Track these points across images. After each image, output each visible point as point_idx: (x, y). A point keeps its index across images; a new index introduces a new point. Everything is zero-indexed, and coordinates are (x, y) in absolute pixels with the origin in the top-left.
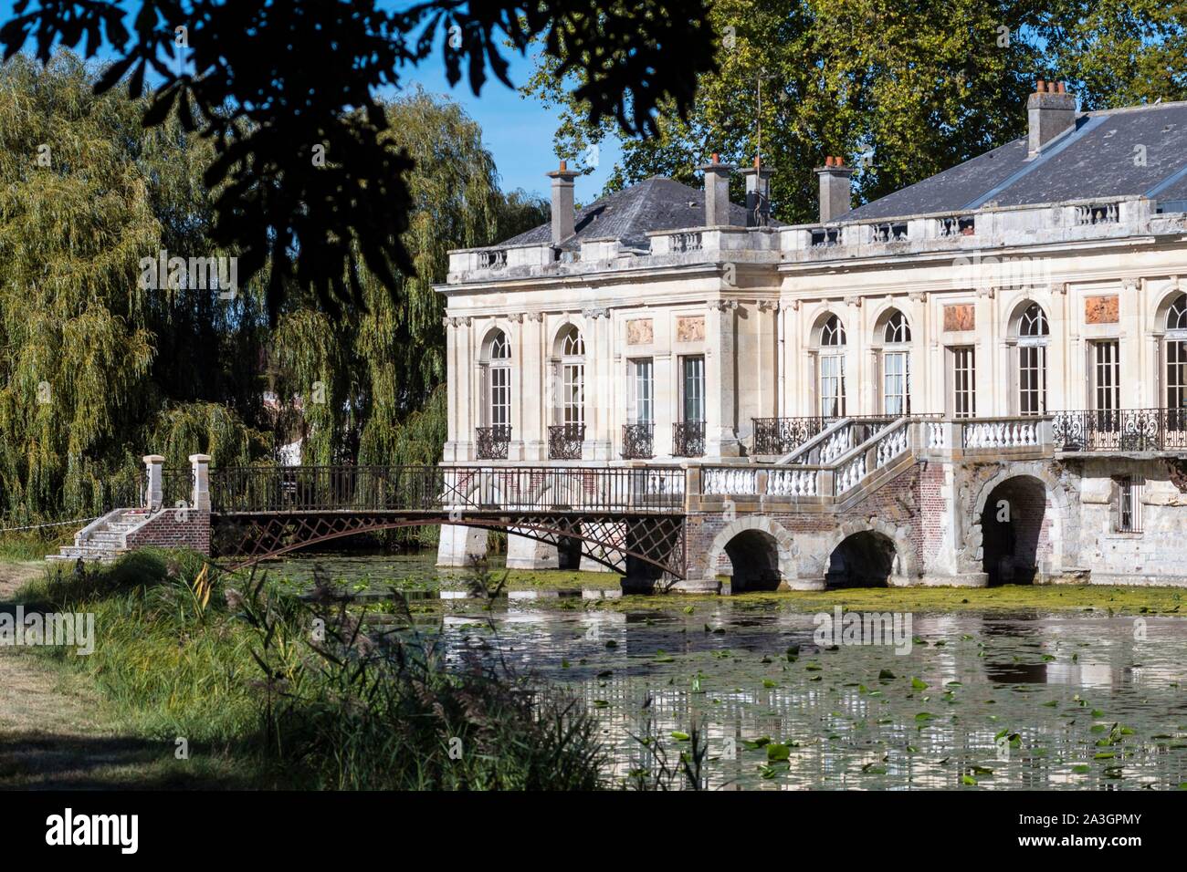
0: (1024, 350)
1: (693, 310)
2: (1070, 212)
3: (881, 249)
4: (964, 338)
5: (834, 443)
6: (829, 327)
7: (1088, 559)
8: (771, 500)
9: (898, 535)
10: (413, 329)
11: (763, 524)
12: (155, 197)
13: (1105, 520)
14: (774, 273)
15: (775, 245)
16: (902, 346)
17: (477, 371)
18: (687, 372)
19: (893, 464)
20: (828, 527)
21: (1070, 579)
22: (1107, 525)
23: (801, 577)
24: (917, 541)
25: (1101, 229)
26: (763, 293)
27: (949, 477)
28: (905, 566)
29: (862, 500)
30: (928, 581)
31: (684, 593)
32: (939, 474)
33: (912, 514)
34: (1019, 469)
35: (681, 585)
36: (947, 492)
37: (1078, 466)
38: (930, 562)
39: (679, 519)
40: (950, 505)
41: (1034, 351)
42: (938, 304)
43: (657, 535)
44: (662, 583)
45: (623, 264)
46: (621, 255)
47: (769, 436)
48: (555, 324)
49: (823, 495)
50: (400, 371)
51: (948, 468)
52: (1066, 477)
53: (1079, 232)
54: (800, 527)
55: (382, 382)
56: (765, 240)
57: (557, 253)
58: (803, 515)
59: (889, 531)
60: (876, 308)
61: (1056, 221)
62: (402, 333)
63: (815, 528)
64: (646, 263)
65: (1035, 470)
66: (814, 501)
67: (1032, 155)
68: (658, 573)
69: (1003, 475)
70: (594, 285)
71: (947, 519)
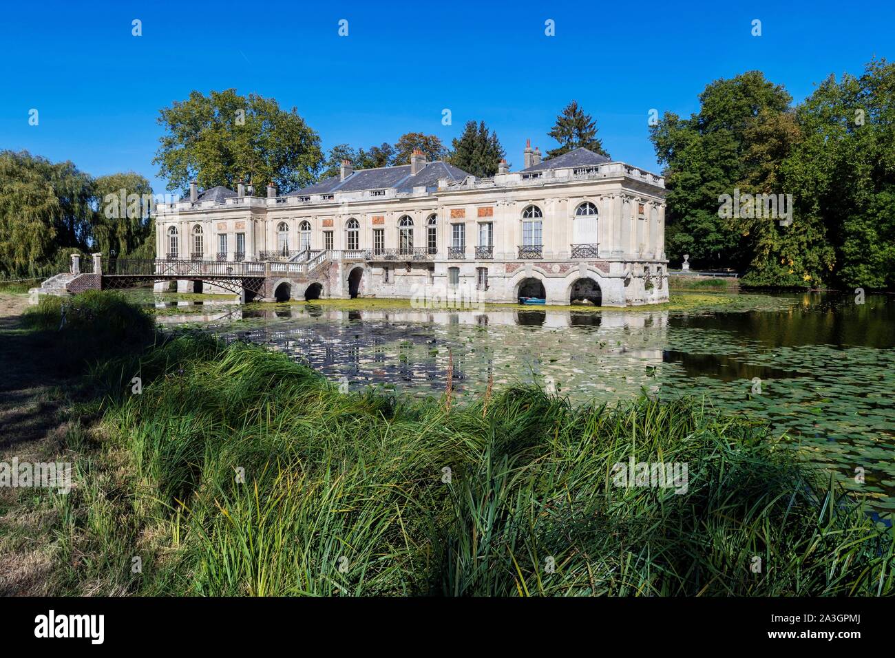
0: (349, 233)
1: (239, 220)
2: (367, 193)
3: (302, 204)
4: (330, 229)
5: (301, 257)
6: (282, 226)
7: (375, 291)
8: (290, 273)
9: (324, 284)
10: (132, 231)
11: (287, 280)
12: (56, 193)
13: (382, 280)
14: (265, 210)
15: (265, 203)
16: (307, 231)
17: (166, 238)
18: (238, 238)
19: (322, 263)
20: (306, 281)
21: (370, 297)
22: (381, 281)
23: (299, 296)
24: (329, 285)
25: (378, 197)
26: (261, 215)
27: (340, 267)
28: (325, 293)
29: (314, 274)
30: (332, 297)
31: (265, 302)
32: (337, 266)
33: (327, 277)
34: (358, 265)
35: (264, 300)
36: (339, 271)
37: (372, 264)
38: (332, 292)
39: (263, 279)
40: (340, 275)
41: (353, 232)
42: (320, 220)
43: (257, 284)
44: (256, 299)
45: (217, 207)
46: (216, 205)
47: (263, 256)
48: (193, 224)
49: (304, 272)
50: (128, 242)
51: (340, 265)
52: (369, 267)
53: (371, 198)
54: (298, 281)
55: (123, 245)
56: (263, 201)
57: (193, 205)
58: (299, 278)
59: (321, 283)
60: (299, 221)
61: (363, 195)
62: (129, 232)
63: (302, 282)
64: (224, 207)
65: (362, 265)
66: (302, 273)
67: (342, 180)
68: (255, 295)
69: (354, 267)
70: (207, 213)
71: (339, 279)
